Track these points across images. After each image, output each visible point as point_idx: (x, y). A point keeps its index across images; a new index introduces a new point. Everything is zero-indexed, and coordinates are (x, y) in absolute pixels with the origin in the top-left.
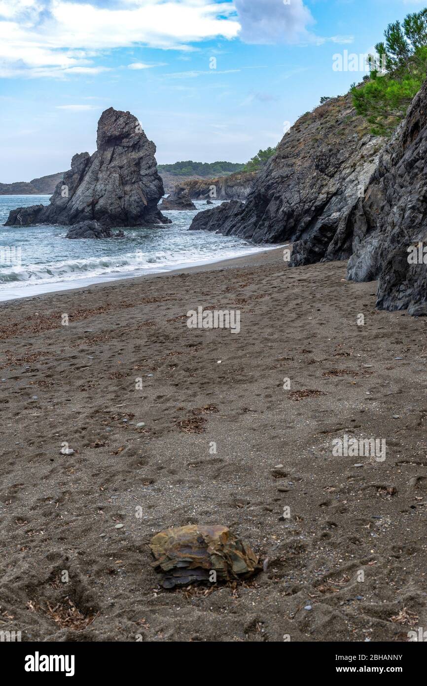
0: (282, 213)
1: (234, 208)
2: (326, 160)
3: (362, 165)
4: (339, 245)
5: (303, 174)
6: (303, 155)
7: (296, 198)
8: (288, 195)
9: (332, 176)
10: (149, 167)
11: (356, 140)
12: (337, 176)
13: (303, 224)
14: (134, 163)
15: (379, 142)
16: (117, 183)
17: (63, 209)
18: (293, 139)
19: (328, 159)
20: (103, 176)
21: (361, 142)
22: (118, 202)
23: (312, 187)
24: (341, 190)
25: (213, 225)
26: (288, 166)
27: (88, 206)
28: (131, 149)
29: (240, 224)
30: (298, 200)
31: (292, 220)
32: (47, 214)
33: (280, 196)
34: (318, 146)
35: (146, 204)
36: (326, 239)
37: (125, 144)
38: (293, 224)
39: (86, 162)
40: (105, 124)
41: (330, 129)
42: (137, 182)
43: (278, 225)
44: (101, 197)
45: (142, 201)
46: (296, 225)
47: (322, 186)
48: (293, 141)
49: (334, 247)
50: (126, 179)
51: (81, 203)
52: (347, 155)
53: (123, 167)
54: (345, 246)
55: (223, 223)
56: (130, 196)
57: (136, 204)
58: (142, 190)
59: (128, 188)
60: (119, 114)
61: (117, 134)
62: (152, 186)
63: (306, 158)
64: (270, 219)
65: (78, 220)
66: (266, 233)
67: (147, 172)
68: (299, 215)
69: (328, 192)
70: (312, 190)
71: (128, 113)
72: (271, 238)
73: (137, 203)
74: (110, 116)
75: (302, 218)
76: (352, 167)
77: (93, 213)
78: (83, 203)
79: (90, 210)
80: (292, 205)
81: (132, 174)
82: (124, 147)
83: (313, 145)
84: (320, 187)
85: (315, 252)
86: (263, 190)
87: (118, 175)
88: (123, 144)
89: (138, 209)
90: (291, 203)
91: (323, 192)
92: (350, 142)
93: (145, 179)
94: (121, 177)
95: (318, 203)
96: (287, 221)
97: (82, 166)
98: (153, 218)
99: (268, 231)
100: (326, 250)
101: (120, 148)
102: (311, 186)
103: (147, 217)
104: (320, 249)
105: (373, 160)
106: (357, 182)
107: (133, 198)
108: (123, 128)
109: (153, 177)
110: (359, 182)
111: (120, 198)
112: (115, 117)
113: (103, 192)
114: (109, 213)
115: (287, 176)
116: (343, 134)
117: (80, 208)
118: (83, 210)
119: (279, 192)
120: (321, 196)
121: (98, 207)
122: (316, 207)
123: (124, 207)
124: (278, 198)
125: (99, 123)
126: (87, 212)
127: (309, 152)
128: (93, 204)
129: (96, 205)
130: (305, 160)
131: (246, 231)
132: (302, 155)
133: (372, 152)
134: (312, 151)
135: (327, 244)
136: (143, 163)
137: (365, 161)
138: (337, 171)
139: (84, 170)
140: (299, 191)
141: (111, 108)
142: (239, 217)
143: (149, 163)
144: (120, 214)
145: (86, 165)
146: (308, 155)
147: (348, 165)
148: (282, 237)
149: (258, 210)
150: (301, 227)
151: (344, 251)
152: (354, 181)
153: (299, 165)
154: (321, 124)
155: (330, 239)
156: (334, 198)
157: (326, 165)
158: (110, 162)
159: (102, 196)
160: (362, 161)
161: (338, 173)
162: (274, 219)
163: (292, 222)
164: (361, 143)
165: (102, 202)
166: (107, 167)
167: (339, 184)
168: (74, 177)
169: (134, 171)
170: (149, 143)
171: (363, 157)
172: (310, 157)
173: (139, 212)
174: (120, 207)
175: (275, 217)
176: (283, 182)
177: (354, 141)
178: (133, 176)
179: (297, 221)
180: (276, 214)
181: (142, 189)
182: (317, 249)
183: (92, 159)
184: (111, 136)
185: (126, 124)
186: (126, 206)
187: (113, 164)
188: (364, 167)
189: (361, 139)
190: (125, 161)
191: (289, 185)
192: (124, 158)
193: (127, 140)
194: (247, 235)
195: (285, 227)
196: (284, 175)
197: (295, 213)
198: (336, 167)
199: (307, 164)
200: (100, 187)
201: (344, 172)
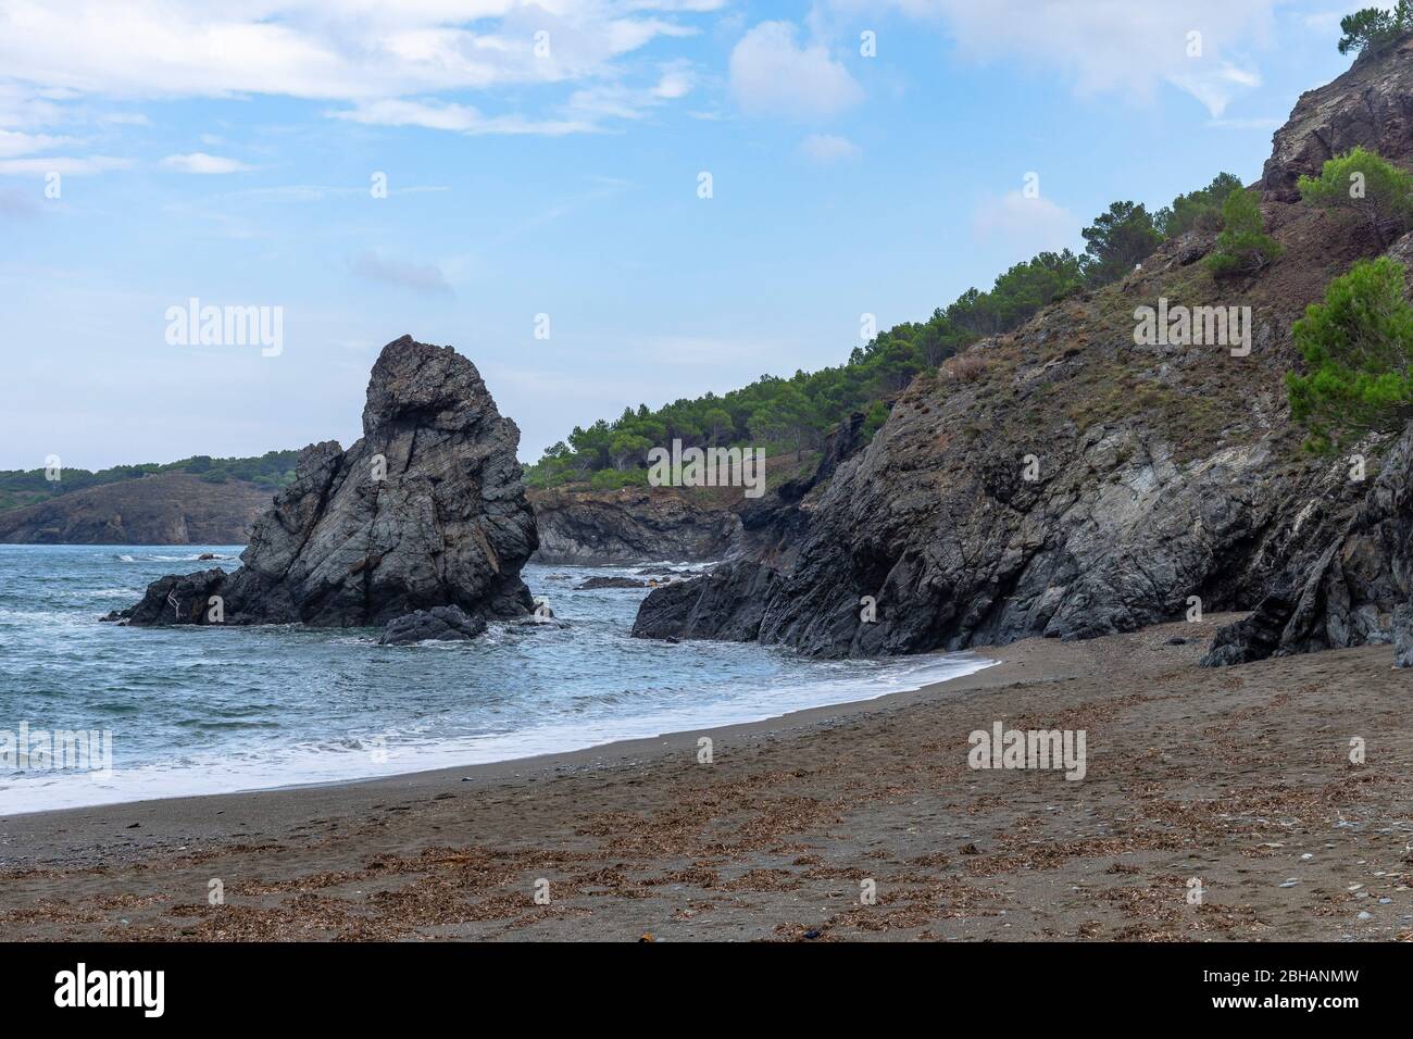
0: (926, 589)
1: (754, 579)
2: (1010, 475)
3: (1093, 488)
4: (1305, 629)
5: (962, 506)
6: (950, 463)
7: (954, 559)
8: (935, 549)
9: (1027, 510)
10: (506, 482)
11: (1073, 434)
12: (1039, 510)
13: (976, 613)
14: (468, 471)
15: (1126, 440)
16: (429, 517)
17: (275, 580)
18: (916, 427)
19: (1014, 474)
20: (391, 501)
21: (1085, 440)
22: (430, 565)
23: (985, 532)
24: (1052, 539)
25: (705, 618)
26: (923, 487)
27: (355, 573)
28: (458, 437)
29: (808, 614)
30: (960, 562)
31: (949, 604)
32: (240, 592)
33: (919, 552)
34: (984, 446)
35: (497, 571)
36: (1277, 621)
37: (446, 425)
38: (952, 613)
39: (334, 465)
40: (393, 376)
41: (1005, 410)
42: (475, 515)
43: (918, 616)
44: (386, 552)
45: (486, 562)
46: (958, 616)
47: (1008, 531)
48: (917, 431)
49: (1296, 633)
50: (449, 508)
51: (335, 567)
52: (1057, 467)
53: (440, 480)
54: (1316, 630)
55: (730, 615)
56: (459, 551)
57: (473, 570)
58: (488, 537)
59: (453, 530)
60: (428, 353)
61: (426, 399)
62: (513, 527)
63: (961, 472)
64: (897, 601)
65: (326, 607)
66: (890, 633)
67: (500, 492)
68: (966, 593)
69: (1025, 545)
70: (986, 539)
71: (450, 349)
72: (904, 644)
73: (477, 566)
74: (400, 356)
75: (973, 599)
76: (1071, 491)
77: (366, 592)
78: (342, 565)
79: (358, 584)
80: (947, 571)
81: (462, 497)
82: (440, 431)
83: (971, 443)
84: (1005, 534)
85: (1262, 640)
86: (876, 539)
87: (428, 499)
88: (438, 425)
89: (479, 582)
90: (947, 568)
91: (1013, 542)
92: (1059, 438)
93: (494, 510)
94: (438, 503)
95: (1003, 568)
96: (939, 606)
97: (325, 475)
98: (514, 605)
99: (895, 628)
100: (1280, 638)
101: (430, 433)
102: (983, 531)
103: (498, 603)
104: (1269, 636)
105: (1119, 478)
106: (1092, 523)
107: (465, 555)
108: (440, 386)
109: (514, 505)
110: (1097, 525)
111: (435, 554)
112: (417, 359)
113: (395, 539)
114: (407, 591)
115: (926, 510)
116: (1040, 421)
117: (334, 578)
118: (340, 585)
119: (915, 543)
120: (1010, 553)
121: (379, 576)
122: (1000, 575)
123: (444, 578)
124: (912, 557)
125: (375, 371)
126: (350, 589)
127: (963, 459)
128: (368, 568)
129: (374, 572)
130: (958, 476)
131: (837, 627)
132: (948, 464)
133: (1112, 461)
134: (970, 457)
135: (1279, 629)
136: (491, 471)
137: (1099, 480)
138: (1037, 500)
139: (329, 484)
140: (958, 542)
141: (407, 338)
142: (804, 599)
143: (505, 470)
144: (436, 593)
145: (335, 473)
146: (964, 465)
147: (1062, 488)
148: (927, 642)
149: (863, 584)
150: (972, 618)
151: (1313, 637)
152: (1083, 521)
153: (949, 487)
154: (978, 397)
155: (1285, 621)
156: (1038, 558)
157: (1011, 487)
158: (407, 469)
159: (391, 550)
160: (1093, 481)
161: (1041, 504)
162: (907, 603)
163: (950, 608)
164: (1086, 442)
165: (389, 565)
166: (401, 480)
167: (1046, 528)
168: (304, 501)
169: (468, 491)
170: (504, 424)
171: (1093, 471)
172: (968, 468)
173: (480, 589)
174: (435, 575)
175: (908, 598)
176: (920, 522)
177: (1067, 437)
178: (464, 501)
179: (962, 607)
180: (909, 591)
181: (487, 533)
182: (1264, 637)
183: (349, 458)
184: (410, 404)
185: (447, 376)
186: (448, 575)
187: (414, 473)
188: (1102, 492)
189: (1081, 434)
190: (446, 466)
191: (934, 529)
192: (442, 457)
193: (451, 415)
194: (840, 637)
195: (935, 619)
196: (921, 507)
197: (956, 590)
198: (1035, 492)
199: (966, 484)
200: (385, 526)
201: (1054, 503)
